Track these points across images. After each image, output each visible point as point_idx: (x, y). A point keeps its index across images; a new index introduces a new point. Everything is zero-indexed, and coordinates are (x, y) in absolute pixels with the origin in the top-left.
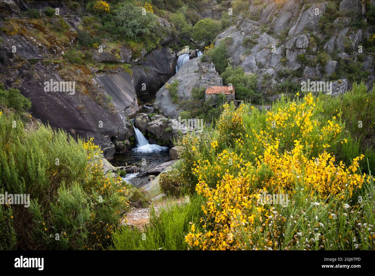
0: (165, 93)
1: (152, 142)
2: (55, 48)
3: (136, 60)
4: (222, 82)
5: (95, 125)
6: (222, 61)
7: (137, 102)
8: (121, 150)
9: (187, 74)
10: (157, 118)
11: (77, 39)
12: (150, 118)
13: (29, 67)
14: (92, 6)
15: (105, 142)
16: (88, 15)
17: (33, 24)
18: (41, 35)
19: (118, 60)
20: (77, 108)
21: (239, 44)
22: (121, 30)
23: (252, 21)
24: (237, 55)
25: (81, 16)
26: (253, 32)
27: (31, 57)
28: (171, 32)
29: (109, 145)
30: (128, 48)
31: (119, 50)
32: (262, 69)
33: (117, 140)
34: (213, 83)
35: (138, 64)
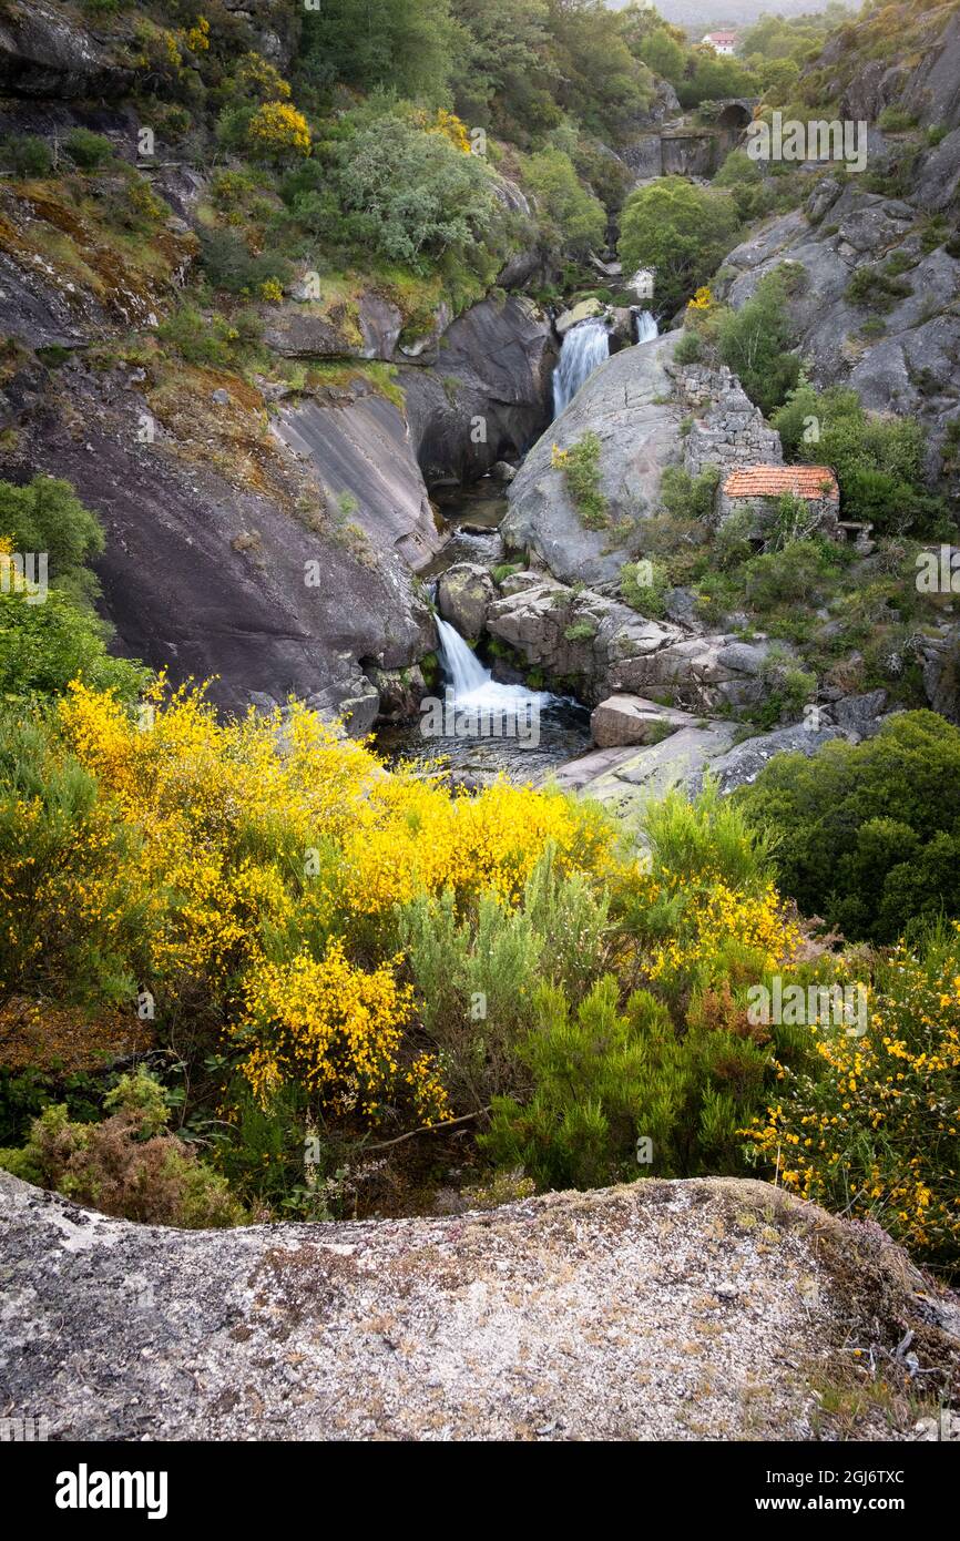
0: (550, 486)
1: (507, 676)
2: (125, 301)
3: (416, 351)
4: (779, 446)
5: (303, 610)
6: (770, 362)
7: (430, 516)
8: (397, 706)
9: (625, 412)
10: (526, 584)
11: (198, 262)
12: (496, 585)
13: (43, 377)
14: (241, 125)
15: (341, 679)
16: (225, 164)
17: (32, 200)
18: (67, 248)
19: (352, 351)
20: (232, 543)
21: (831, 296)
22: (363, 230)
23: (879, 197)
24: (827, 339)
25: (199, 168)
26: (886, 245)
27: (44, 338)
28: (536, 237)
29: (357, 687)
30: (387, 302)
31: (356, 307)
32: (935, 401)
33: (379, 666)
34: (743, 452)
35: (422, 364)
